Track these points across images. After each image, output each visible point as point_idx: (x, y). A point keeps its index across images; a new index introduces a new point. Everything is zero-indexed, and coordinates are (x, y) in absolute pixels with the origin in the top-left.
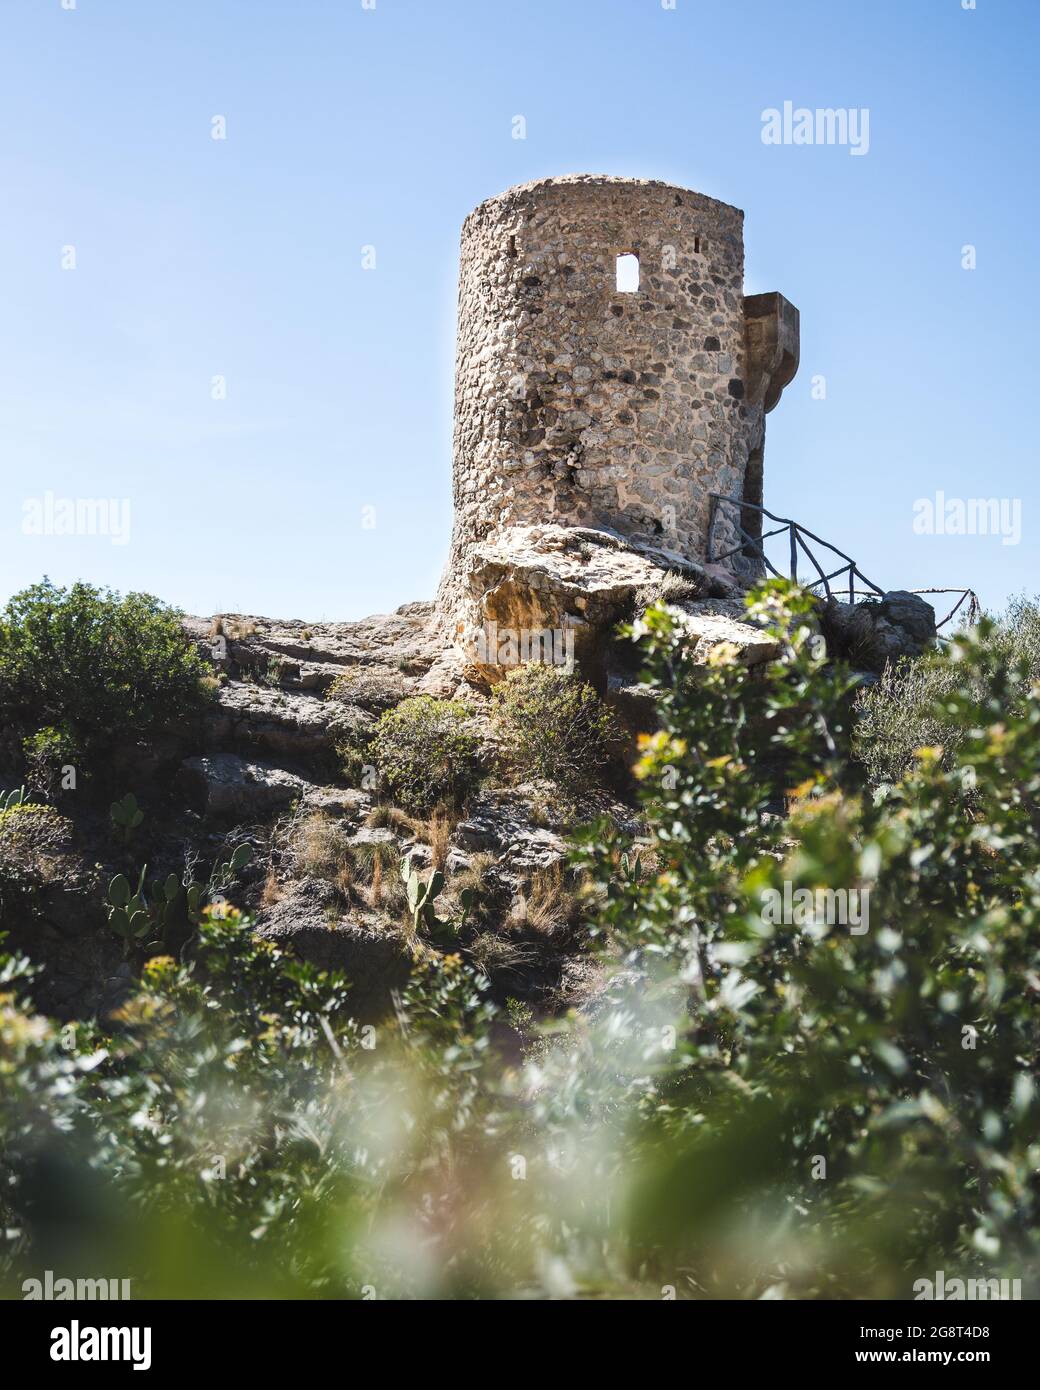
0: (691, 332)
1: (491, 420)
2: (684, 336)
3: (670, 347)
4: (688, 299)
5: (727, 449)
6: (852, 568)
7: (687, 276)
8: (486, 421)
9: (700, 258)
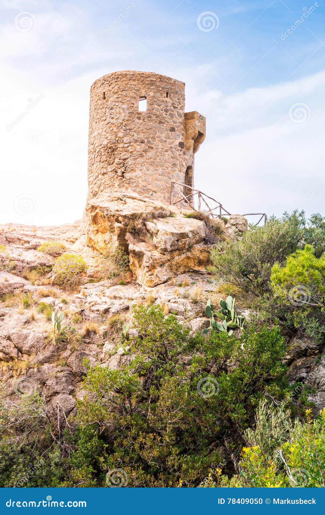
0: (165, 125)
1: (97, 156)
2: (162, 127)
3: (157, 131)
4: (164, 114)
5: (178, 166)
6: (221, 206)
7: (163, 106)
8: (96, 156)
9: (168, 99)
